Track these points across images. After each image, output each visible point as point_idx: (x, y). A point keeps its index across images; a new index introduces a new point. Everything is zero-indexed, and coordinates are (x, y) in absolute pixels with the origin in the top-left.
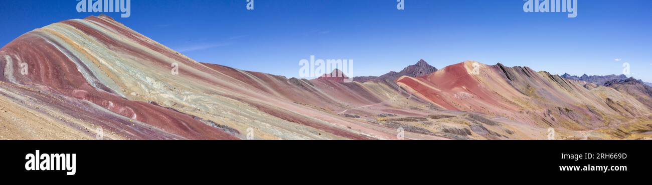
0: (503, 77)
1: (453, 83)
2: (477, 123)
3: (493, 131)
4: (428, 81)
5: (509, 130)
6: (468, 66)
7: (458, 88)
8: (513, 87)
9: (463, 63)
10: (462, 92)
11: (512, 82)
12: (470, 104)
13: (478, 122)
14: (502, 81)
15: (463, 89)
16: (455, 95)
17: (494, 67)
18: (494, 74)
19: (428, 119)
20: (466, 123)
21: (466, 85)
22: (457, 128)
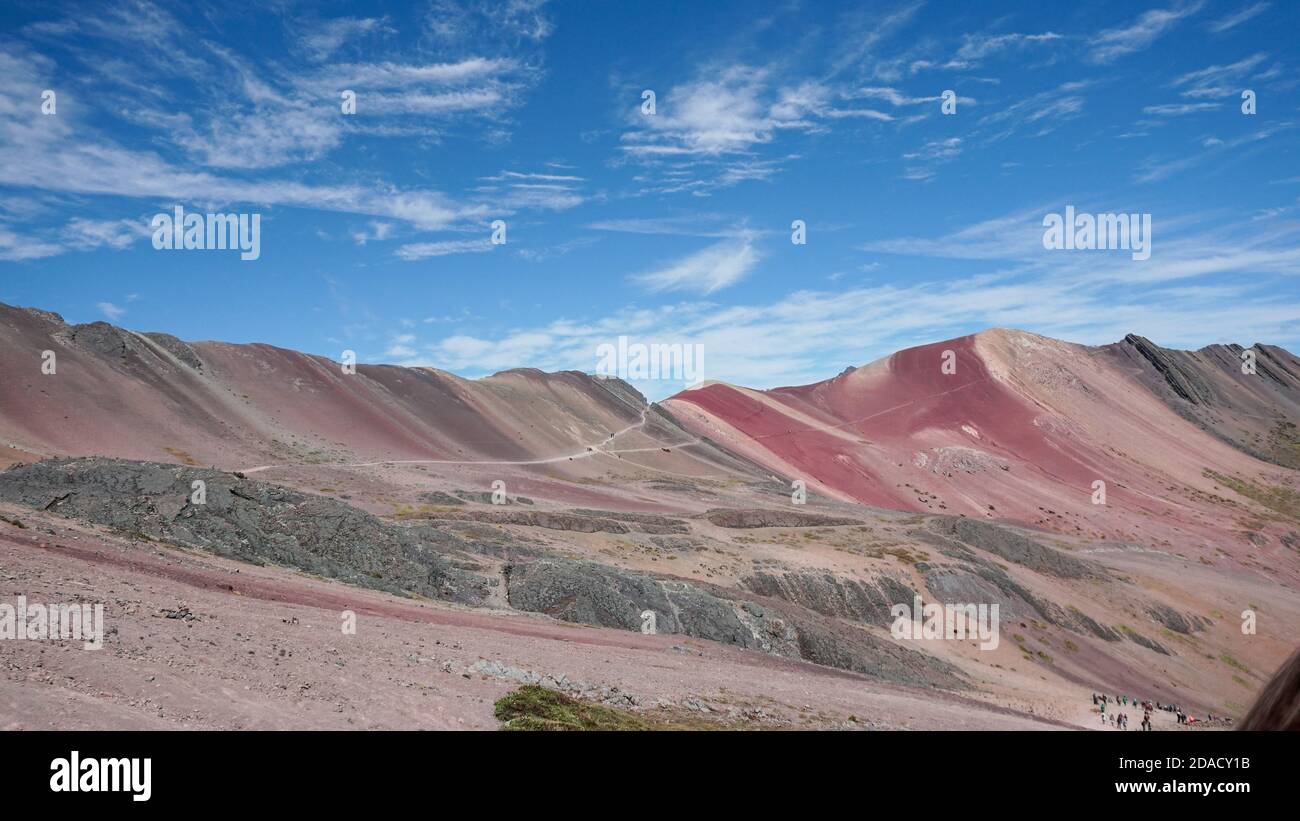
0: (1157, 391)
1: (923, 410)
2: (973, 560)
3: (1063, 603)
4: (815, 404)
5: (1169, 611)
6: (992, 348)
7: (941, 432)
8: (1204, 427)
9: (972, 337)
10: (959, 448)
11: (1200, 410)
12: (990, 495)
13: (980, 553)
14: (1145, 404)
15: (964, 434)
16: (925, 456)
17: (1111, 350)
18: (1110, 381)
19: (695, 525)
20: (903, 557)
21: (982, 421)
22: (841, 575)
